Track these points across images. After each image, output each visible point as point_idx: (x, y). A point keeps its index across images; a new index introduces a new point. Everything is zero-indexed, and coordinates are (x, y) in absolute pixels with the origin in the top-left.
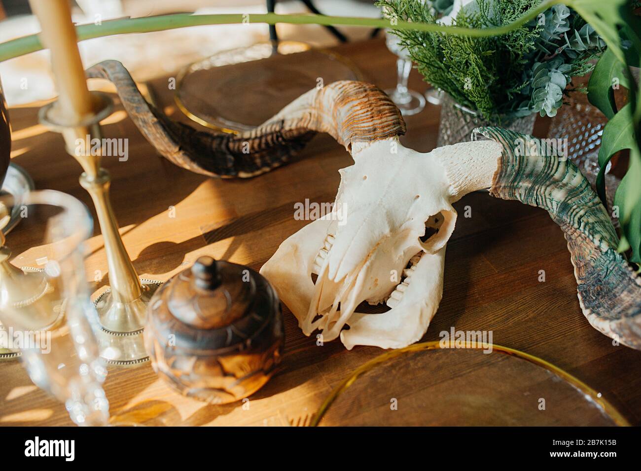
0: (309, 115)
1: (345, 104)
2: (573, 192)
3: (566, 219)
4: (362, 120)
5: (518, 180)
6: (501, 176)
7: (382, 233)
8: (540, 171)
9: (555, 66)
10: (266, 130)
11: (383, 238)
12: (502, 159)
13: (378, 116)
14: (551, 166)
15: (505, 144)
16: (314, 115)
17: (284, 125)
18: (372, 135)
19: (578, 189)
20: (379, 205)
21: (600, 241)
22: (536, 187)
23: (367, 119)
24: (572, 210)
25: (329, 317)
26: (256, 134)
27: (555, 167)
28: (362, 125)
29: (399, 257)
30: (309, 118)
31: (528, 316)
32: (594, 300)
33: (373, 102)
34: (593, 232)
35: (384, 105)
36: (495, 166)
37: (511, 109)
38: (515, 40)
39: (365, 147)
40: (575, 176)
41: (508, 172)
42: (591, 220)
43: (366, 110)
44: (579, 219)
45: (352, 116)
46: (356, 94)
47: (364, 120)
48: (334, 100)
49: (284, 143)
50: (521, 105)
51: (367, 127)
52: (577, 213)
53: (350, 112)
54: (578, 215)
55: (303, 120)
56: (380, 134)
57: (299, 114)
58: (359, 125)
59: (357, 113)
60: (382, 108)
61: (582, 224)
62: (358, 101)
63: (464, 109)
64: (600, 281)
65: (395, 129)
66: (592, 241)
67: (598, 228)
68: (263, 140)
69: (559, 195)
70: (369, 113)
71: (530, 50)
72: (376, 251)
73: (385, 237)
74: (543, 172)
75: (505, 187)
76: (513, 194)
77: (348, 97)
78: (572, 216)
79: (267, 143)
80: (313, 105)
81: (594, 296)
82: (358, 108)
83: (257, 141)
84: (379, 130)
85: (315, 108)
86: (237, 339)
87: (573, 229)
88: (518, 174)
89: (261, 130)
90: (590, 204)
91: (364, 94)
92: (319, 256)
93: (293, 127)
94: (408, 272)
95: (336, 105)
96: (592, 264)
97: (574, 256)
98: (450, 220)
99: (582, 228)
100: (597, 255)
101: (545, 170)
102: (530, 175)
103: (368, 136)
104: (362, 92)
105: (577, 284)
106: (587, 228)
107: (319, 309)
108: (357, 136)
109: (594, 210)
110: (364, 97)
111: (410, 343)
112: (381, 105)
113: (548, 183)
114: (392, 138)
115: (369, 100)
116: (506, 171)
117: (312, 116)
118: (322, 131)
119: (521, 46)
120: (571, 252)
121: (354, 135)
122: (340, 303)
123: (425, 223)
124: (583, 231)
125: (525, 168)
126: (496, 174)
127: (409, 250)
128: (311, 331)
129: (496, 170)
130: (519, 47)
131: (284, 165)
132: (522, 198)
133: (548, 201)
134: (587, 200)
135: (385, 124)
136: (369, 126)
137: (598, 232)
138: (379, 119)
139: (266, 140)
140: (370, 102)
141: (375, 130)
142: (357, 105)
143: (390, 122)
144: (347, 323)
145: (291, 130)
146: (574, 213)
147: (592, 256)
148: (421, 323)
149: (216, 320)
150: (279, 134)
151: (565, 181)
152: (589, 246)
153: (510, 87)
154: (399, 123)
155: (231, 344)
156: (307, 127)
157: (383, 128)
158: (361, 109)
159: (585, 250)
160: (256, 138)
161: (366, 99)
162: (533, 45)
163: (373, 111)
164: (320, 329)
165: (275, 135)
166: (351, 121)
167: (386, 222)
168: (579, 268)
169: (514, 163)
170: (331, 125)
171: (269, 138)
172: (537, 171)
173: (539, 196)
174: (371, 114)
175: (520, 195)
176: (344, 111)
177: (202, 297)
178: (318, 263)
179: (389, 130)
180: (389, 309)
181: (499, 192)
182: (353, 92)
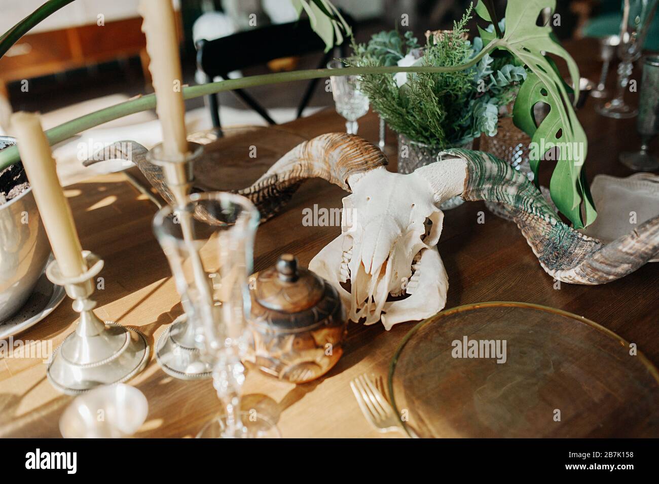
0: (300, 166)
1: (335, 149)
2: (521, 187)
3: (521, 207)
4: (354, 157)
5: (482, 183)
6: (469, 182)
7: (396, 233)
8: (495, 175)
9: (485, 101)
10: (263, 184)
11: (397, 238)
12: (468, 168)
13: (366, 152)
14: (502, 170)
15: (468, 158)
16: (305, 165)
17: (278, 178)
18: (365, 167)
19: (524, 184)
20: (387, 214)
21: (550, 218)
22: (495, 187)
23: (358, 155)
24: (524, 200)
25: (368, 307)
26: (255, 189)
27: (505, 171)
28: (356, 161)
29: (409, 254)
30: (300, 168)
31: (510, 285)
32: (555, 263)
33: (358, 143)
34: (543, 213)
35: (367, 144)
36: (464, 175)
37: (458, 139)
38: (455, 85)
39: (362, 176)
40: (519, 176)
41: (474, 178)
42: (539, 205)
43: (355, 149)
44: (531, 205)
45: (344, 156)
46: (342, 140)
47: (356, 156)
48: (324, 148)
49: (277, 195)
50: (465, 134)
51: (360, 161)
52: (528, 201)
53: (342, 153)
54: (529, 203)
55: (295, 171)
56: (372, 165)
57: (290, 167)
58: (353, 161)
59: (348, 153)
60: (366, 146)
61: (534, 209)
62: (347, 144)
63: (420, 145)
64: (556, 248)
65: (381, 160)
66: (544, 220)
67: (545, 210)
68: (261, 194)
69: (512, 191)
70: (358, 151)
71: (467, 89)
72: (395, 248)
73: (398, 237)
74: (497, 175)
75: (473, 191)
76: (479, 196)
77: (336, 143)
78: (525, 204)
79: (264, 197)
80: (302, 157)
81: (554, 260)
82: (348, 149)
83: (256, 195)
84: (370, 162)
85: (304, 160)
86: (322, 317)
87: (527, 214)
88: (480, 179)
89: (259, 185)
90: (535, 194)
91: (349, 139)
92: (342, 268)
93: (286, 178)
94: (416, 267)
95: (327, 151)
96: (547, 237)
97: (530, 239)
98: (437, 222)
99: (534, 212)
100: (548, 230)
101: (498, 173)
102: (489, 178)
103: (363, 168)
104: (346, 138)
105: (537, 258)
106: (538, 211)
107: (359, 302)
108: (353, 170)
109: (537, 199)
110: (350, 141)
111: (438, 311)
112: (365, 145)
113: (503, 183)
114: (381, 167)
115: (355, 143)
116: (472, 177)
117: (303, 166)
118: (314, 176)
119: (460, 88)
120: (526, 237)
121: (351, 170)
122: (373, 297)
123: (424, 223)
124: (535, 214)
125: (485, 173)
126: (466, 180)
127: (415, 247)
128: (359, 319)
129: (465, 177)
130: (458, 89)
131: (276, 215)
132: (487, 197)
133: (505, 195)
134: (532, 192)
135: (374, 157)
136: (361, 161)
137: (546, 213)
138: (367, 154)
139: (263, 194)
140: (356, 144)
141: (366, 162)
142: (346, 148)
143: (377, 156)
144: (383, 310)
145: (284, 182)
146: (526, 202)
147: (546, 231)
148: (441, 296)
149: (304, 303)
150: (274, 187)
151: (514, 180)
152: (542, 225)
153: (454, 122)
154: (382, 156)
155: (319, 320)
156: (299, 176)
157: (372, 160)
158: (351, 150)
159: (539, 229)
160: (255, 192)
161: (352, 142)
162: (469, 86)
163: (361, 149)
164: (363, 317)
165: (270, 188)
166: (345, 161)
167: (397, 226)
168: (536, 246)
169: (477, 171)
170: (322, 169)
171: (266, 191)
172: (494, 175)
173: (499, 194)
174: (360, 152)
175: (485, 195)
176: (336, 154)
177: (288, 288)
178: (342, 273)
179: (377, 161)
180: (409, 295)
181: (469, 196)
182: (339, 139)
